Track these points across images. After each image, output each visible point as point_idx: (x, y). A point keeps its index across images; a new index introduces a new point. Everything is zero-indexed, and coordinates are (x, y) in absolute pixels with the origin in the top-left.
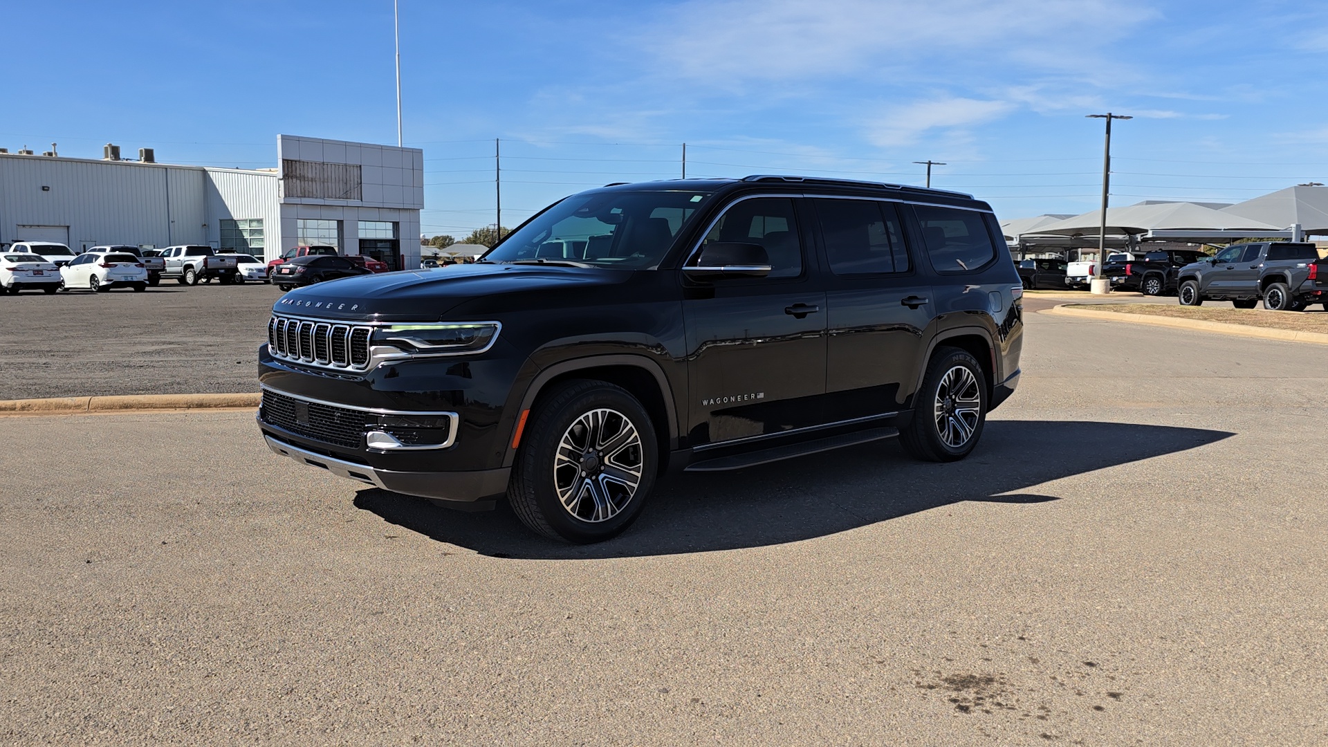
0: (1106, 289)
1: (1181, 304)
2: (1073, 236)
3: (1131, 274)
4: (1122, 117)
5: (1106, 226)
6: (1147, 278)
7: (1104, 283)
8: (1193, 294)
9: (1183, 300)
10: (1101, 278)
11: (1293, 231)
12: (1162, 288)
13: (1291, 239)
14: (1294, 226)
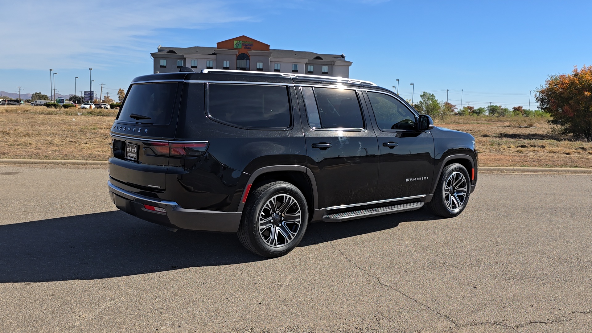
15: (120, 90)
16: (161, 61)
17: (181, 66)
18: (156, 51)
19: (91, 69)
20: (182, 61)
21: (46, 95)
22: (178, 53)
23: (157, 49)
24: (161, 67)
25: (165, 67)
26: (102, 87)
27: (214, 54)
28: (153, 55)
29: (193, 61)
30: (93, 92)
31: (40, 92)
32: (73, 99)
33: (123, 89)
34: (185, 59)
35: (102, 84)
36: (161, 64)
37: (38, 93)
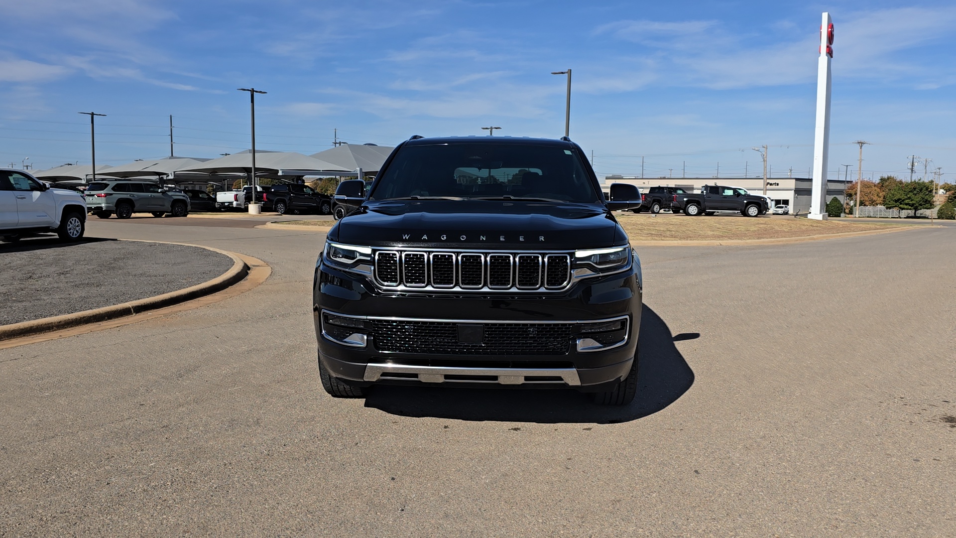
0: (259, 211)
1: (335, 219)
2: (211, 173)
3: (267, 200)
4: (260, 92)
5: (256, 167)
6: (278, 202)
7: (257, 207)
8: (343, 213)
9: (336, 217)
10: (255, 203)
11: (358, 172)
12: (286, 208)
13: (357, 177)
14: (358, 169)
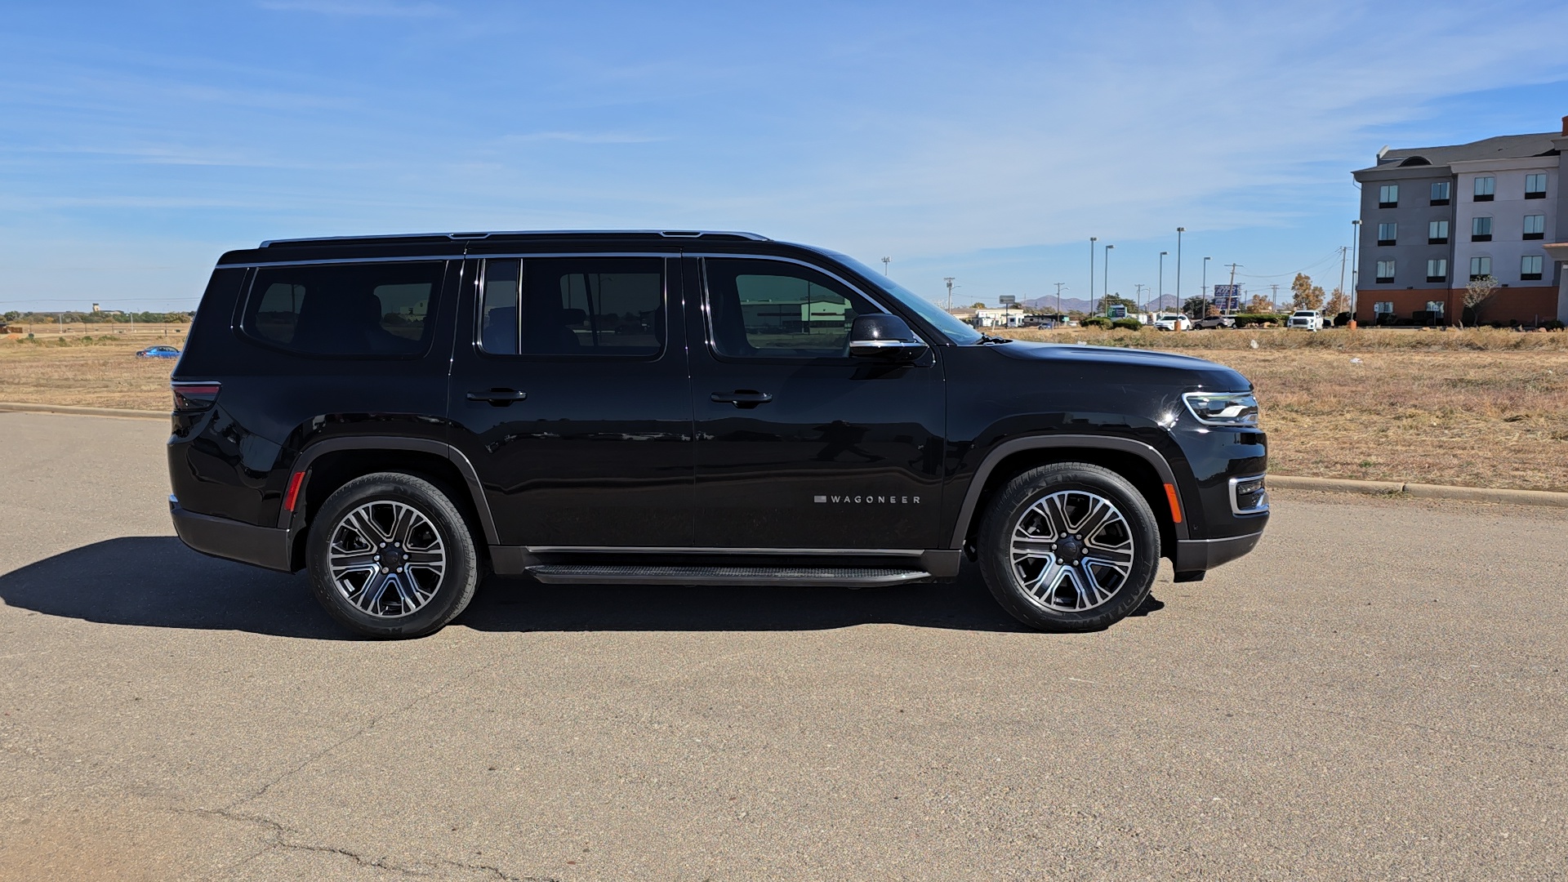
15: (1299, 278)
16: (1384, 190)
17: (1442, 198)
18: (1373, 163)
19: (1183, 229)
20: (1448, 184)
21: (1130, 299)
22: (1435, 163)
23: (1376, 159)
24: (1383, 206)
25: (1393, 205)
26: (1233, 274)
27: (1553, 153)
28: (1358, 176)
29: (1480, 182)
30: (1236, 286)
31: (1117, 294)
32: (1192, 307)
33: (1307, 275)
34: (1455, 176)
35: (1234, 265)
36: (1384, 200)
37: (1112, 297)
